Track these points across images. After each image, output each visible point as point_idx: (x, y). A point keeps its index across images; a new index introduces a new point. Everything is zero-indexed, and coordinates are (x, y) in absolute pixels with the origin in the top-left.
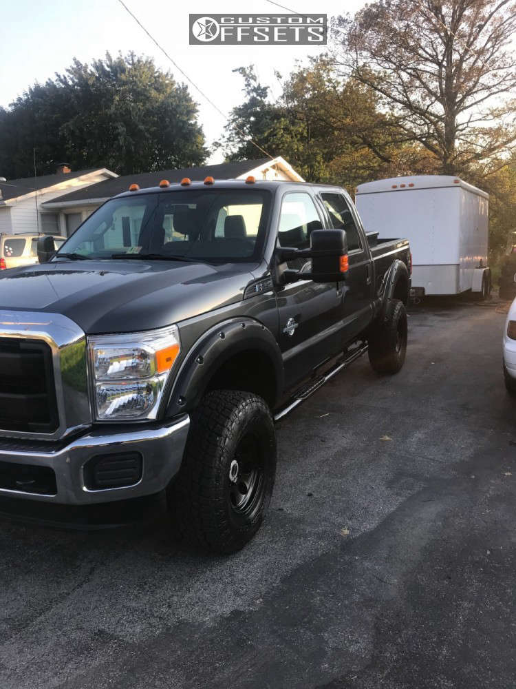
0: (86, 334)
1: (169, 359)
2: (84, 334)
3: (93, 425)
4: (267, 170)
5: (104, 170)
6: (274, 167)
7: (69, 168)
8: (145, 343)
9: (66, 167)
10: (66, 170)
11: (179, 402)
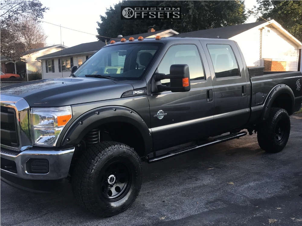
0: (30, 107)
1: (65, 121)
2: (29, 107)
3: (33, 146)
4: (263, 28)
5: (171, 30)
6: (268, 26)
7: (154, 29)
8: (52, 112)
9: (152, 29)
10: (153, 30)
11: (67, 140)
